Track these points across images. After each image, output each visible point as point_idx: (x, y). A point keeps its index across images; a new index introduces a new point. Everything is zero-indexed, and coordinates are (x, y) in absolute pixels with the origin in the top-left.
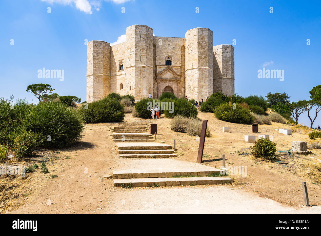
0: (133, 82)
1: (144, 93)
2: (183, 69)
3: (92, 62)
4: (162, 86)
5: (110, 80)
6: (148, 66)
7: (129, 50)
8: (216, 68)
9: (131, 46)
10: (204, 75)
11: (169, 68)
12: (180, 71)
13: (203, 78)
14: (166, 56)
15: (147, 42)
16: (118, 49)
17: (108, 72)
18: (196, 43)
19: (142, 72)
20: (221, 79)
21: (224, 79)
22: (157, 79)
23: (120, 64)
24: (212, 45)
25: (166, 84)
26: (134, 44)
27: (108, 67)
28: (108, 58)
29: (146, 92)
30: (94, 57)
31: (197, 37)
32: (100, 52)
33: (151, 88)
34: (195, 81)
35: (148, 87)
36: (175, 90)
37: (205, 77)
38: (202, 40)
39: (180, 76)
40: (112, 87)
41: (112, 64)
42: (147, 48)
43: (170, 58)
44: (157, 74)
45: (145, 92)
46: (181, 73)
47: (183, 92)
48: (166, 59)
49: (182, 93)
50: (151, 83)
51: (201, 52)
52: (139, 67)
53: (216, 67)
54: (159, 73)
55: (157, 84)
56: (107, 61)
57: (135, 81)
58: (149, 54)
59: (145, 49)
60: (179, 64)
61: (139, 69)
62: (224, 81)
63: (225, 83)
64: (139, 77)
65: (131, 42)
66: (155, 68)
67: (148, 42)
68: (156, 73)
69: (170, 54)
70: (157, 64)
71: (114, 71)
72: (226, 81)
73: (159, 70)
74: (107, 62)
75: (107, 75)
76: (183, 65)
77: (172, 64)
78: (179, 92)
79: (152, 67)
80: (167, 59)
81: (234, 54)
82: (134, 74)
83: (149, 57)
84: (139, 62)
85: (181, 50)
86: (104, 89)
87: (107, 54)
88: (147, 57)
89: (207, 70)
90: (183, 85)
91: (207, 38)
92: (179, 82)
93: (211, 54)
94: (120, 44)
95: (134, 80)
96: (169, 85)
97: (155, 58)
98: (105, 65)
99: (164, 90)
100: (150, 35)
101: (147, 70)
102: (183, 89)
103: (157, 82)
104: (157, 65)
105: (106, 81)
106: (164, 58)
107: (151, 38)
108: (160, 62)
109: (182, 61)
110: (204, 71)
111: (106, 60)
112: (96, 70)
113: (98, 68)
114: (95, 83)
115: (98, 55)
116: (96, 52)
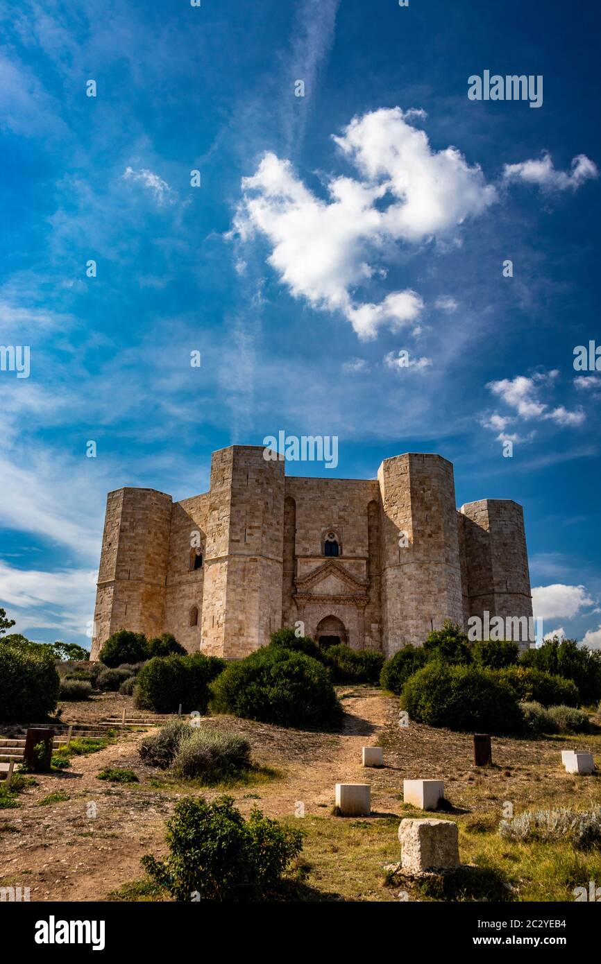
0: (221, 603)
1: (253, 637)
2: (373, 567)
3: (116, 547)
4: (311, 616)
5: (164, 597)
6: (269, 558)
7: (215, 513)
8: (475, 564)
9: (220, 501)
10: (433, 583)
11: (332, 565)
12: (365, 573)
13: (430, 592)
14: (323, 529)
15: (264, 491)
17: (159, 576)
18: (408, 492)
19: (250, 575)
20: (491, 596)
21: (500, 597)
22: (295, 596)
23: (194, 551)
24: (452, 499)
25: (325, 610)
26: (228, 498)
27: (161, 561)
28: (161, 536)
29: (259, 634)
30: (122, 531)
31: (407, 478)
32: (139, 519)
33: (274, 621)
34: (408, 601)
35: (265, 619)
36: (351, 629)
37: (435, 589)
38: (422, 487)
39: (366, 585)
40: (168, 619)
41: (173, 551)
42: (267, 508)
43: (336, 536)
44: (298, 581)
45: (257, 632)
46: (369, 577)
47: (375, 634)
48: (323, 537)
49: (372, 637)
50: (277, 608)
51: (423, 519)
52: (242, 560)
53: (475, 561)
54: (302, 578)
55: (298, 610)
56: (159, 542)
57: (228, 602)
58: (271, 524)
59: (258, 510)
60: (361, 551)
61: (241, 566)
62: (502, 602)
63: (505, 607)
64: (240, 590)
65: (223, 489)
66: (289, 565)
67: (270, 490)
68: (293, 579)
69: (336, 525)
70: (299, 551)
71: (177, 572)
72: (506, 601)
73: (304, 569)
74: (159, 545)
75: (155, 582)
76: (373, 556)
77: (342, 553)
78: (364, 636)
79: (281, 559)
80: (327, 538)
81: (522, 524)
82: (226, 581)
83: (271, 531)
84: (242, 544)
85: (368, 513)
86: (142, 625)
87: (160, 524)
88: (264, 533)
89: (440, 569)
90: (376, 613)
91: (436, 480)
92: (362, 603)
93: (453, 523)
94: (197, 497)
95: (224, 599)
96: (333, 613)
97: (292, 535)
98: (152, 556)
99: (318, 629)
100: (277, 471)
101: (264, 569)
102: (374, 626)
103: (296, 604)
104: (297, 556)
105: (151, 601)
106: (318, 534)
107: (279, 481)
108: (307, 546)
109: (370, 544)
110: (434, 573)
111: (156, 540)
112: (124, 568)
113: (130, 562)
114: (117, 606)
115: (133, 528)
116: (129, 519)
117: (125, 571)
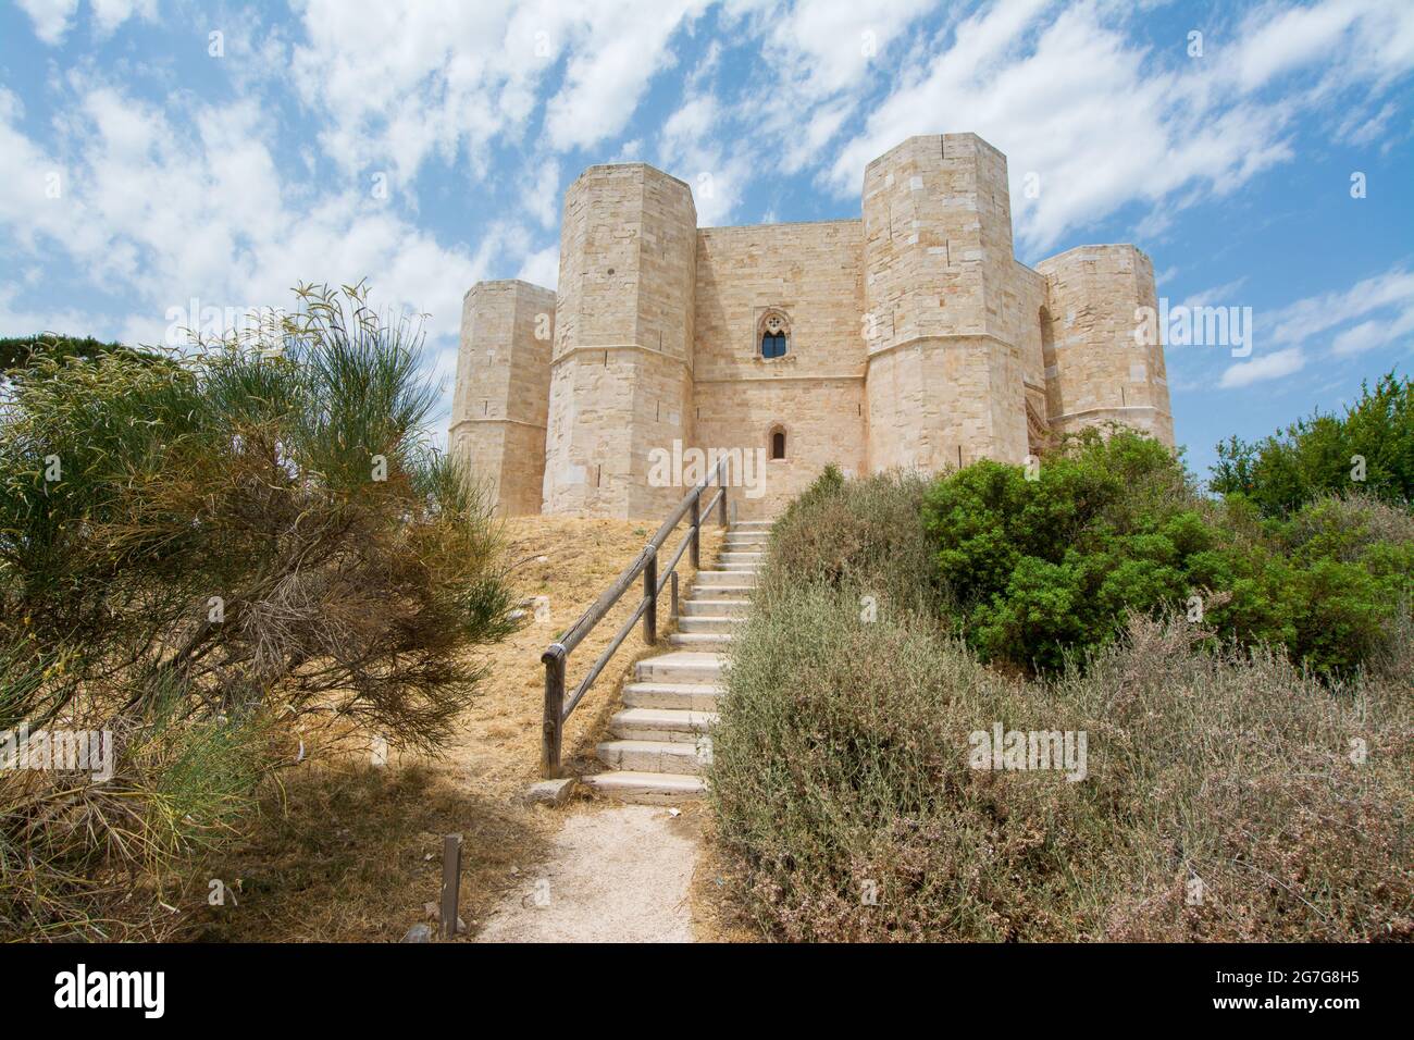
0: (978, 423)
3: (634, 278)
5: (693, 400)
9: (950, 231)
12: (1046, 415)
16: (754, 251)
17: (690, 356)
23: (764, 324)
27: (691, 330)
30: (644, 250)
31: (1131, 281)
32: (671, 236)
46: (1051, 423)
60: (1038, 381)
65: (954, 209)
71: (724, 356)
82: (988, 384)
84: (998, 320)
98: (688, 314)
105: (687, 402)
112: (650, 326)
113: (660, 316)
114: (641, 400)
115: (663, 252)
116: (655, 231)
117: (654, 332)
